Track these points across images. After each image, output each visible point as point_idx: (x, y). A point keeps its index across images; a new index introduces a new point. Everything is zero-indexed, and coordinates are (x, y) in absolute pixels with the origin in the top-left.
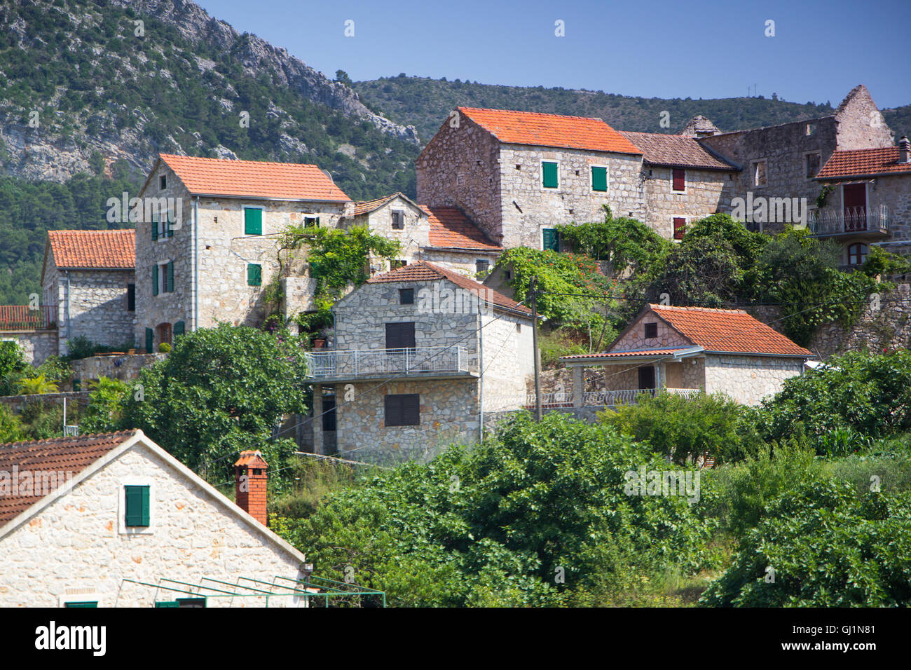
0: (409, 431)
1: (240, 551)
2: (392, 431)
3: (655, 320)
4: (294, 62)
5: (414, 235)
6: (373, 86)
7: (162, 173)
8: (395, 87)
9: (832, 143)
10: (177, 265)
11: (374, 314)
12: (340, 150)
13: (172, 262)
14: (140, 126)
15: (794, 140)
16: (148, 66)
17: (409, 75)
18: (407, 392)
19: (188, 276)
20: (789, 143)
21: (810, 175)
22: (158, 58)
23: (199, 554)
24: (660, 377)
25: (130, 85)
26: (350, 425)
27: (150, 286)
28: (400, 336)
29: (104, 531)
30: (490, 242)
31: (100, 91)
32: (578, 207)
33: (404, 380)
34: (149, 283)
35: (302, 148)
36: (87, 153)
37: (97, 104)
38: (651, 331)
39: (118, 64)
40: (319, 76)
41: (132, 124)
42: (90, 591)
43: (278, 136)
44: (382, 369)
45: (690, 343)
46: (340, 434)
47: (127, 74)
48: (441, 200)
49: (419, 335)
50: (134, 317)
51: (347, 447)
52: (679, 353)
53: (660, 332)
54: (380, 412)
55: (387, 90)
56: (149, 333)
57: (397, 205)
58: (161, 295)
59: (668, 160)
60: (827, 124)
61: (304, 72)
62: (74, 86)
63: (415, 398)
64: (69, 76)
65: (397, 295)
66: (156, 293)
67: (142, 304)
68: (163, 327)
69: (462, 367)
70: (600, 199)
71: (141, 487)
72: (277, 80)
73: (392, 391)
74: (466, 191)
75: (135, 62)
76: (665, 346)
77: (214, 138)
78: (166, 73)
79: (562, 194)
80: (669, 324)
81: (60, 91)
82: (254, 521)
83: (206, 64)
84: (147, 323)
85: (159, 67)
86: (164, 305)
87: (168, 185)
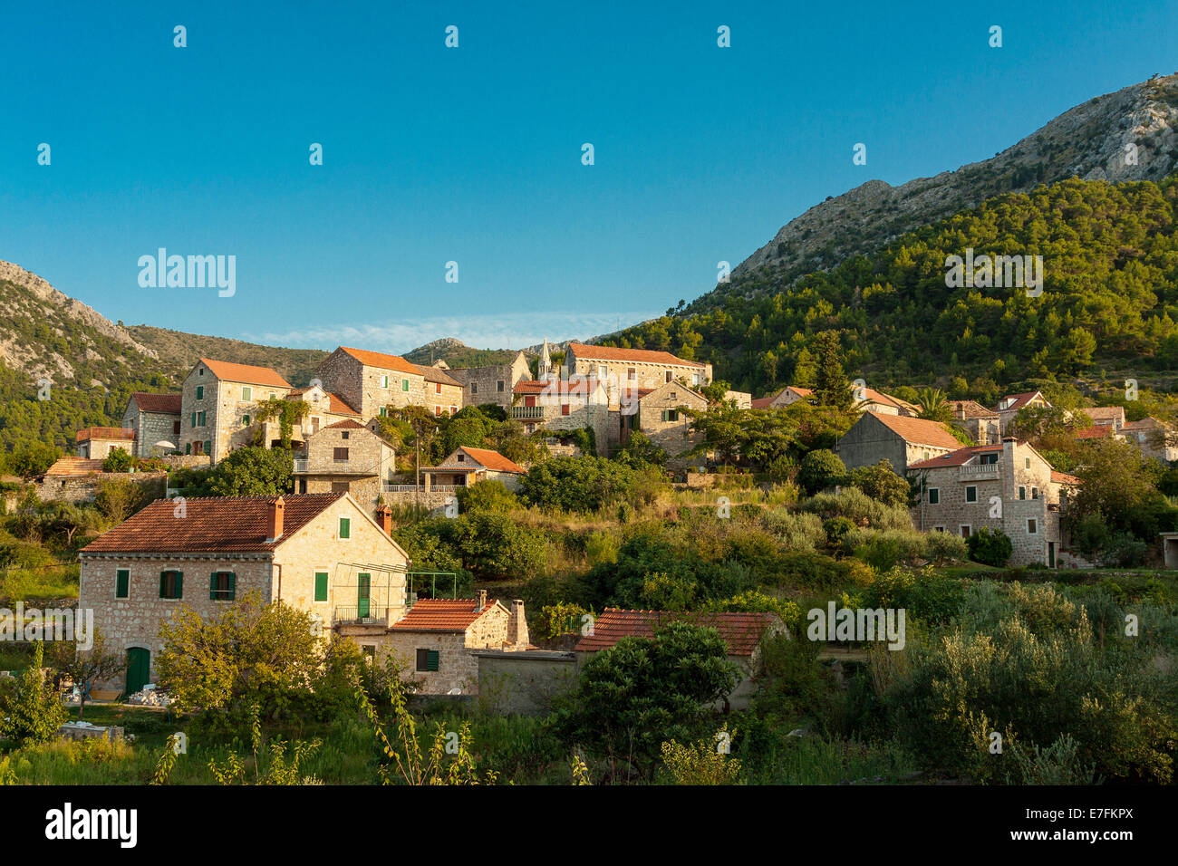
1: (383, 552)
3: (463, 454)
5: (323, 406)
7: (200, 368)
9: (510, 377)
10: (207, 413)
11: (328, 443)
12: (117, 359)
13: (205, 411)
15: (492, 374)
16: (18, 310)
18: (343, 481)
19: (215, 418)
20: (489, 375)
21: (499, 390)
22: (24, 306)
23: (368, 553)
24: (467, 480)
27: (191, 423)
28: (341, 454)
29: (331, 539)
30: (355, 412)
32: (396, 398)
33: (345, 474)
34: (190, 421)
38: (461, 458)
42: (326, 567)
44: (331, 469)
45: (480, 465)
47: (8, 313)
49: (350, 454)
50: (179, 437)
53: (465, 459)
56: (188, 445)
58: (197, 427)
59: (434, 378)
60: (507, 368)
63: (347, 484)
65: (341, 434)
66: (194, 425)
67: (185, 431)
68: (198, 443)
69: (372, 471)
70: (409, 394)
71: (346, 519)
72: (86, 322)
73: (336, 480)
76: (468, 465)
79: (389, 391)
80: (470, 456)
84: (187, 440)
85: (25, 311)
86: (198, 433)
87: (204, 373)
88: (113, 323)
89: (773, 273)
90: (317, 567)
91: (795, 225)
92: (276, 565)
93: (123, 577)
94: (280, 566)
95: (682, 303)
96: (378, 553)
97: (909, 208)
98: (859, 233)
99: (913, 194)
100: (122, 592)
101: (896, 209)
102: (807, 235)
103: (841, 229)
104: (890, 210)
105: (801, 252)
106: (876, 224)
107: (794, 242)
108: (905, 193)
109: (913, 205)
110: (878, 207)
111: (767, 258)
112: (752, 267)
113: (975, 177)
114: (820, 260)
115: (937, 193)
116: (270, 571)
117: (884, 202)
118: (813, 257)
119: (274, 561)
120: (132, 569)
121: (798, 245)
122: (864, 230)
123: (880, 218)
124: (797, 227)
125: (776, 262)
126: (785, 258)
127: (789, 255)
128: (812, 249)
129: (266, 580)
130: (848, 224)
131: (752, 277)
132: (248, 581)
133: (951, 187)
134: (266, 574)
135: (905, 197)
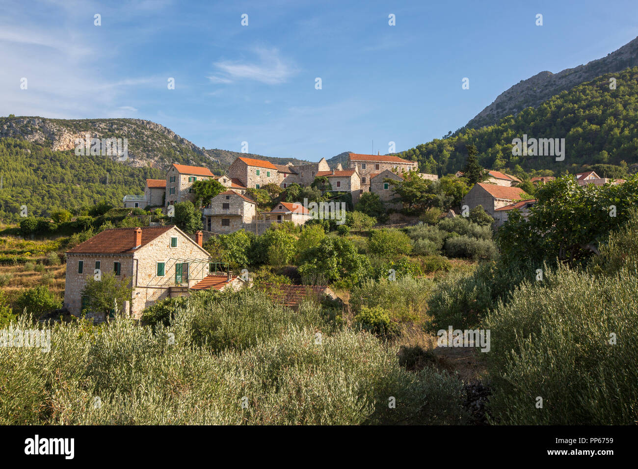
0: (227, 227)
1: (196, 253)
2: (223, 227)
3: (281, 205)
4: (193, 145)
5: (228, 184)
6: (210, 151)
7: (173, 168)
8: (215, 151)
9: (318, 169)
11: (220, 201)
14: (159, 157)
16: (161, 144)
17: (218, 149)
18: (227, 218)
19: (178, 191)
20: (309, 169)
21: (313, 176)
22: (163, 142)
23: (187, 253)
24: (283, 218)
25: (157, 148)
26: (214, 225)
28: (226, 206)
29: (167, 247)
30: (244, 186)
31: (150, 149)
32: (264, 180)
33: (227, 216)
34: (169, 192)
35: (194, 163)
36: (147, 162)
37: (149, 151)
38: (281, 207)
39: (154, 143)
40: (199, 148)
41: (157, 156)
42: (163, 260)
43: (189, 160)
44: (221, 213)
45: (289, 211)
46: (211, 227)
47: (157, 145)
48: (234, 177)
49: (230, 206)
50: (165, 199)
51: (213, 230)
52: (287, 213)
54: (221, 222)
55: (213, 152)
56: (168, 203)
57: (225, 177)
59: (283, 171)
60: (316, 165)
61: (195, 147)
62: (144, 147)
63: (229, 220)
64: (144, 145)
65: (226, 197)
66: (170, 194)
67: (167, 196)
68: (172, 201)
69: (239, 214)
70: (268, 178)
71: (175, 238)
72: (189, 148)
73: (224, 218)
74: (239, 175)
75: (158, 143)
76: (283, 211)
77: (175, 159)
78: (165, 145)
79: (260, 177)
80: (284, 206)
81: (141, 148)
82: (200, 246)
83: (174, 144)
84: (168, 200)
85: (164, 144)
86: (172, 197)
88: (201, 148)
89: (494, 117)
90: (158, 260)
91: (505, 94)
92: (135, 260)
93: (81, 264)
94: (137, 260)
95: (450, 132)
96: (194, 253)
97: (561, 84)
98: (536, 96)
99: (563, 77)
100: (81, 271)
101: (555, 84)
102: (511, 99)
103: (527, 95)
104: (552, 85)
105: (507, 107)
106: (544, 92)
107: (504, 103)
108: (560, 76)
109: (563, 82)
110: (546, 84)
111: (491, 111)
112: (484, 115)
113: (596, 67)
114: (516, 111)
115: (576, 76)
116: (133, 262)
117: (549, 82)
118: (513, 109)
119: (134, 258)
120: (84, 260)
121: (506, 104)
122: (538, 95)
123: (547, 89)
124: (506, 96)
125: (495, 112)
126: (500, 110)
127: (502, 108)
128: (512, 105)
129: (131, 266)
130: (532, 92)
131: (484, 120)
132: (125, 267)
133: (584, 72)
134: (131, 263)
135: (560, 78)
